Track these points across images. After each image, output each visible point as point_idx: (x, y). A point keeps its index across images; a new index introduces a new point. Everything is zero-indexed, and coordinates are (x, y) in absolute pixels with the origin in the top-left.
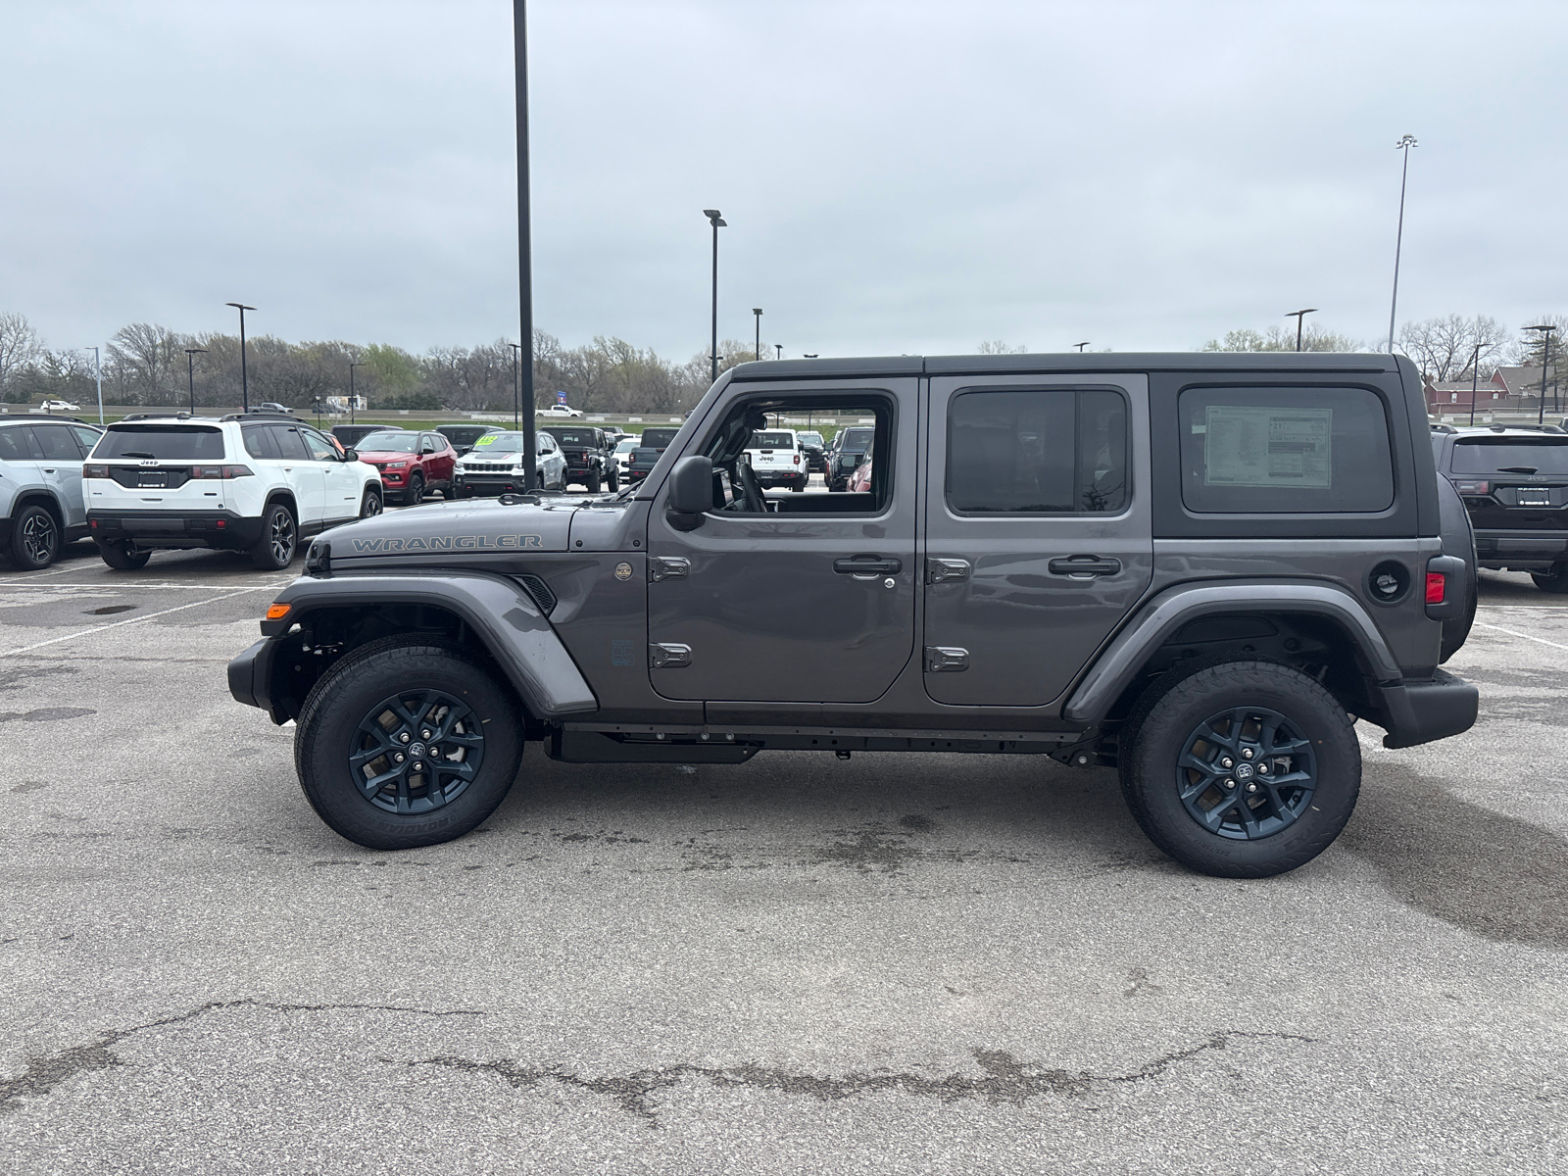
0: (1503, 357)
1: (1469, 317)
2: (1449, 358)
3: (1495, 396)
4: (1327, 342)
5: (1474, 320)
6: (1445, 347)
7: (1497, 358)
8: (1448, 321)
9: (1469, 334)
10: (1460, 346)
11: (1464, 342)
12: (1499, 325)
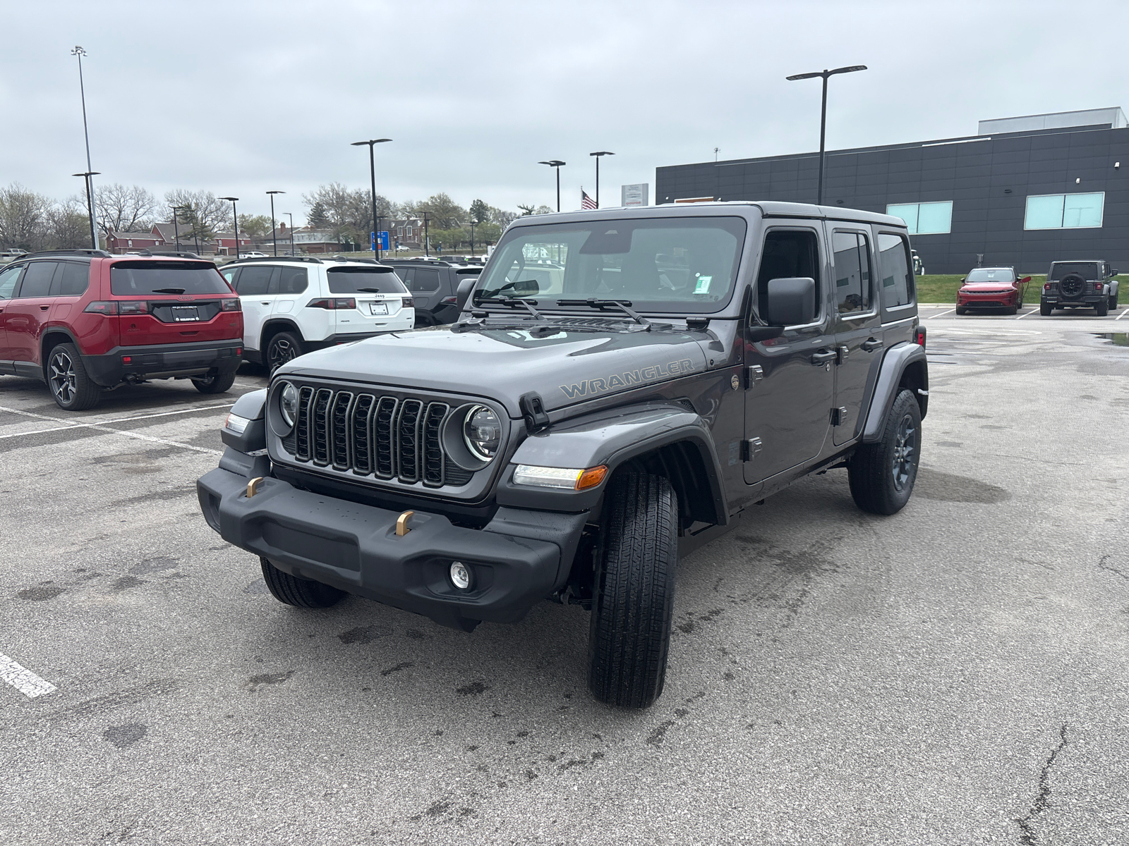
0: (155, 216)
1: (128, 187)
2: (120, 215)
3: (157, 243)
4: (28, 198)
5: (132, 188)
6: (115, 207)
7: (151, 217)
8: (114, 188)
9: (131, 198)
10: (125, 207)
11: (128, 204)
12: (149, 194)
